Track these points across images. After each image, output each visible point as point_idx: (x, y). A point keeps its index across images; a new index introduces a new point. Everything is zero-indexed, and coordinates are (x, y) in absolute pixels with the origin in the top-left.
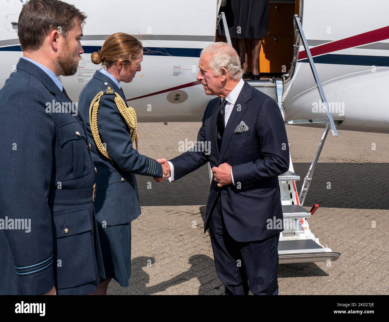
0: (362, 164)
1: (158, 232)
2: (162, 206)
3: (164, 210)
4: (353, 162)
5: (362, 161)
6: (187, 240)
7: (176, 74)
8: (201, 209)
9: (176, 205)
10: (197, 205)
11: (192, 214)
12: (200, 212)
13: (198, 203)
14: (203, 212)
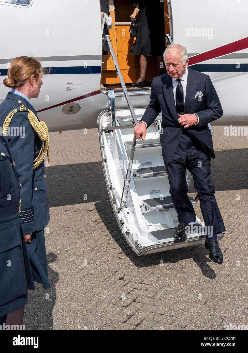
0: (225, 152)
1: (60, 231)
2: (60, 207)
3: (62, 210)
4: (217, 150)
5: (224, 149)
6: (88, 235)
7: (70, 89)
8: (96, 205)
9: (73, 204)
10: (92, 202)
11: (89, 210)
12: (95, 208)
13: (93, 200)
14: (98, 208)
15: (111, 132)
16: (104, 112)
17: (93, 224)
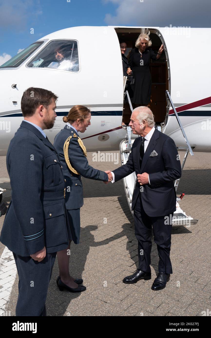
1: (96, 212)
3: (98, 200)
6: (112, 215)
7: (103, 125)
8: (118, 198)
9: (105, 197)
11: (114, 201)
12: (118, 200)
13: (117, 195)
14: (120, 200)
15: (128, 153)
16: (124, 140)
17: (116, 209)
